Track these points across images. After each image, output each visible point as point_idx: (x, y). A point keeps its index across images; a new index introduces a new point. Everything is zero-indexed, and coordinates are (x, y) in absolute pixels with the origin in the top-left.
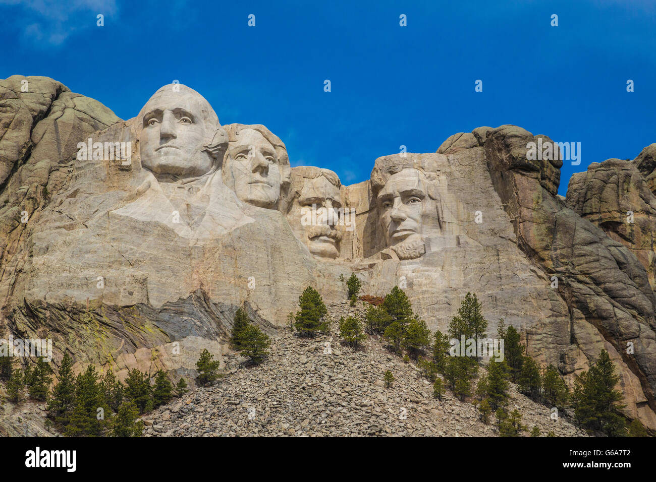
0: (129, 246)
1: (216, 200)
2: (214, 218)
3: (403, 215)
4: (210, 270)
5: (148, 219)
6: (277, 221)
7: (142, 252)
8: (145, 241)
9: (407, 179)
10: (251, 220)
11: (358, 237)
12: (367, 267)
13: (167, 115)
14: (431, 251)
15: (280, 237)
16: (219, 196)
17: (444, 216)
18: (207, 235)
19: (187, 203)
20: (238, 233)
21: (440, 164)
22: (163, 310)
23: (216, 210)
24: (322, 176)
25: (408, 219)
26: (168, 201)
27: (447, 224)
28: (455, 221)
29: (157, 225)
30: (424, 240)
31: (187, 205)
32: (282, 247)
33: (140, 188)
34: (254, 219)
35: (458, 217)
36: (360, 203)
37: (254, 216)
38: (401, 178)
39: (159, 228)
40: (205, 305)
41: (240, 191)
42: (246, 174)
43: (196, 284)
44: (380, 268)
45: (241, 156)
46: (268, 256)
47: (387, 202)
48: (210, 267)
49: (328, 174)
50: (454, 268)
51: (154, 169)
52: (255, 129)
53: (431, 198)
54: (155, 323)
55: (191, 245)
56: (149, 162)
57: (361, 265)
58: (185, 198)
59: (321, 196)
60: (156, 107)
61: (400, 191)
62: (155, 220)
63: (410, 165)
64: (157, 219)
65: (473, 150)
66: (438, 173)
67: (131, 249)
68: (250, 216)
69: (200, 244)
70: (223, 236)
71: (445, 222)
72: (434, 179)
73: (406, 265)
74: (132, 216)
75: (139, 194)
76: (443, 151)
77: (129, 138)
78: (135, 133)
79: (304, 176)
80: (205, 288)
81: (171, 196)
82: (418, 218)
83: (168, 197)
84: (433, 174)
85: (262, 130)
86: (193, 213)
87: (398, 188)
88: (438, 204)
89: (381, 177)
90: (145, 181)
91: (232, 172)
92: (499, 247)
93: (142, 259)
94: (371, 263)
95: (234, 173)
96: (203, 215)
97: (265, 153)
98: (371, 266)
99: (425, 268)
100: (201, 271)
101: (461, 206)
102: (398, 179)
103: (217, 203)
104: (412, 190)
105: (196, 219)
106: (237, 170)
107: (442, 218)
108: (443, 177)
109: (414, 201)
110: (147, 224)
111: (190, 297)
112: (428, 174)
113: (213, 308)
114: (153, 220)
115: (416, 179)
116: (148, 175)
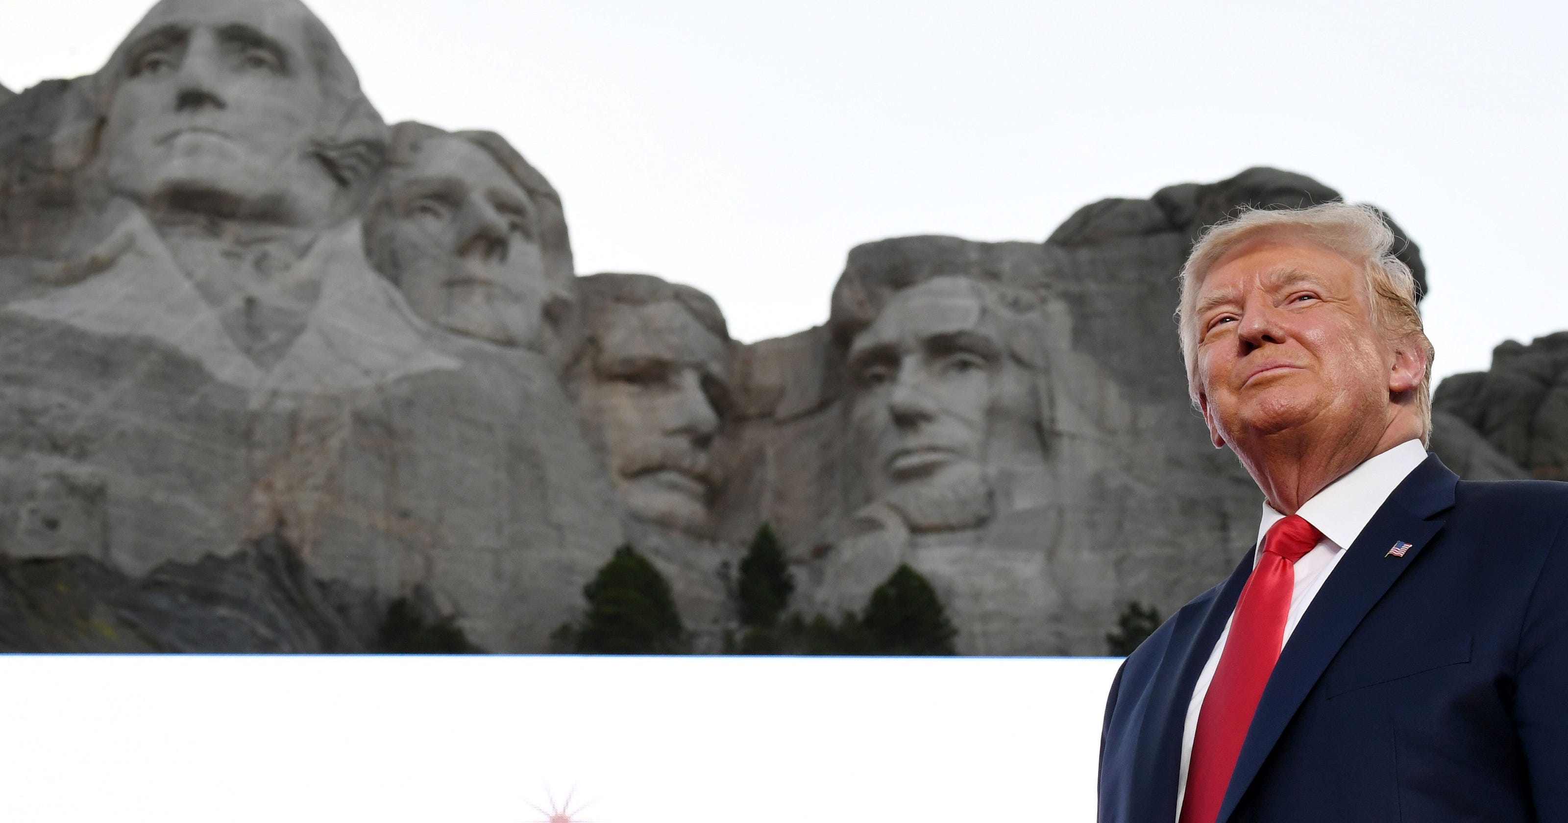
0: (55, 398)
1: (341, 296)
2: (334, 342)
3: (927, 404)
5: (121, 330)
7: (96, 416)
8: (106, 389)
9: (944, 302)
10: (449, 363)
13: (201, 43)
18: (305, 383)
19: (247, 296)
20: (405, 390)
22: (152, 583)
23: (340, 323)
24: (675, 302)
25: (944, 417)
28: (1090, 431)
29: (145, 346)
30: (991, 480)
31: (248, 301)
33: (102, 250)
35: (1100, 422)
38: (927, 299)
39: (154, 356)
40: (288, 582)
42: (436, 258)
43: (262, 519)
45: (425, 210)
47: (879, 369)
49: (693, 297)
50: (1087, 556)
52: (473, 141)
53: (1018, 360)
54: (126, 614)
55: (254, 406)
56: (134, 177)
58: (241, 284)
59: (666, 355)
60: (167, 20)
61: (922, 337)
63: (957, 267)
65: (1154, 241)
66: (1043, 292)
67: (61, 406)
69: (285, 405)
72: (1030, 307)
75: (98, 267)
78: (95, 100)
79: (618, 295)
80: (293, 535)
81: (199, 274)
82: (976, 416)
83: (189, 275)
84: (1027, 296)
85: (495, 145)
86: (264, 322)
87: (917, 328)
88: (1042, 383)
89: (862, 298)
90: (117, 233)
91: (393, 252)
92: (1230, 507)
93: (93, 436)
95: (398, 255)
96: (298, 331)
97: (503, 206)
100: (280, 483)
101: (1113, 391)
102: (916, 301)
104: (960, 334)
105: (272, 339)
107: (1051, 421)
108: (1058, 308)
109: (964, 366)
111: (241, 557)
112: (1011, 292)
113: (314, 594)
114: (138, 333)
115: (972, 305)
116: (129, 215)
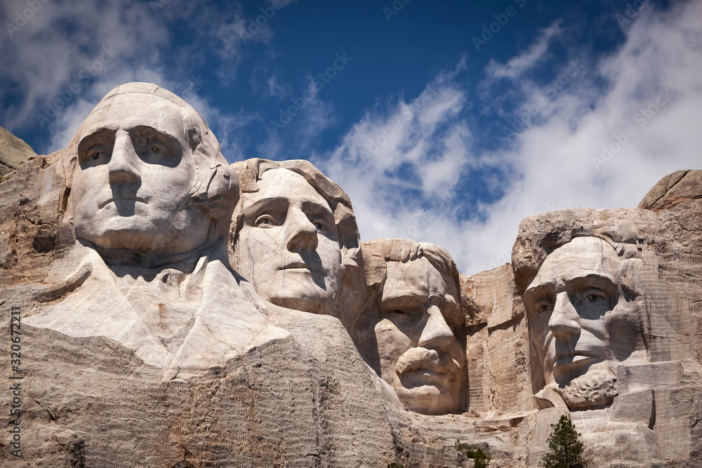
0: (50, 384)
1: (215, 297)
2: (211, 328)
4: (203, 426)
5: (87, 333)
6: (331, 336)
7: (75, 395)
8: (80, 373)
9: (579, 256)
11: (492, 372)
12: (508, 425)
13: (122, 140)
14: (629, 392)
15: (337, 364)
16: (222, 290)
17: (653, 325)
18: (195, 360)
19: (160, 302)
21: (642, 227)
23: (213, 315)
24: (423, 257)
25: (583, 331)
26: (125, 299)
27: (658, 340)
28: (674, 334)
29: (102, 343)
30: (616, 372)
31: (161, 305)
32: (342, 383)
33: (72, 276)
34: (287, 332)
35: (678, 327)
36: (495, 307)
37: (289, 326)
38: (568, 254)
39: (107, 349)
41: (263, 284)
42: (274, 251)
43: (176, 453)
44: (532, 424)
45: (267, 220)
46: (314, 400)
48: (203, 421)
49: (433, 253)
51: (99, 242)
52: (292, 170)
55: (166, 379)
56: (88, 228)
57: (497, 422)
58: (156, 295)
59: (420, 294)
60: (102, 125)
61: (567, 279)
62: (100, 334)
63: (586, 231)
64: (102, 332)
66: (640, 244)
67: (53, 389)
68: (280, 325)
70: (229, 362)
71: (655, 337)
72: (632, 255)
73: (581, 418)
74: (57, 329)
75: (71, 287)
76: (651, 203)
77: (53, 186)
78: (63, 176)
79: (388, 256)
80: (194, 461)
81: (130, 291)
84: (630, 247)
85: (306, 171)
86: (170, 320)
87: (563, 274)
89: (530, 254)
90: (81, 264)
91: (249, 249)
93: (73, 408)
94: (515, 417)
95: (252, 251)
96: (190, 324)
98: (515, 422)
99: (618, 423)
100: (185, 429)
102: (562, 256)
103: (217, 302)
104: (590, 278)
105: (176, 332)
106: (259, 245)
107: (650, 329)
108: (649, 253)
109: (595, 297)
110: (85, 342)
112: (620, 246)
114: (96, 335)
115: (596, 256)
116: (87, 253)
